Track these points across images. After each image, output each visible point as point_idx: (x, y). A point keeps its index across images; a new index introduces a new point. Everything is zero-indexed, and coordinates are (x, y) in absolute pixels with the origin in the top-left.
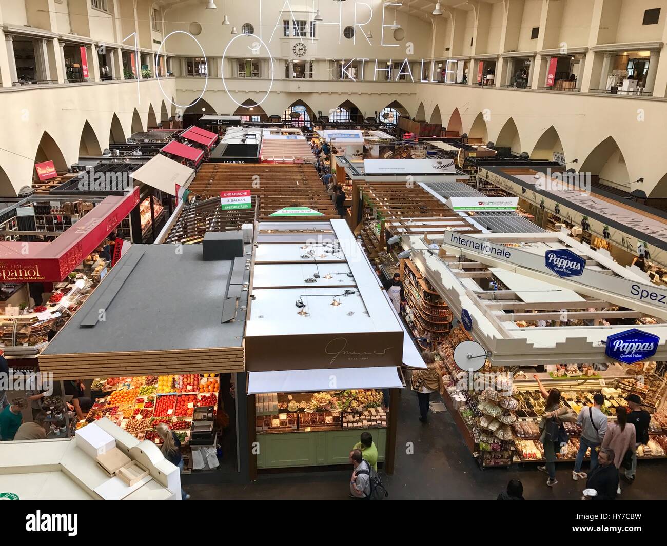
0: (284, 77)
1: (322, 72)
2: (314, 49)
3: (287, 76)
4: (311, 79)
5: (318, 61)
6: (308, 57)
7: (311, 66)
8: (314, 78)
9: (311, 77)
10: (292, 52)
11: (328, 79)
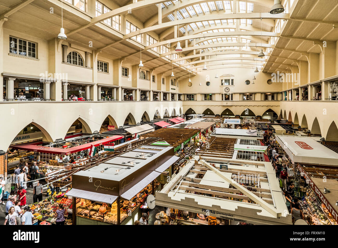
0: (221, 100)
1: (236, 98)
2: (232, 90)
3: (222, 100)
4: (232, 101)
5: (235, 94)
6: (230, 92)
7: (232, 96)
8: (233, 100)
9: (232, 99)
10: (224, 91)
11: (239, 101)
